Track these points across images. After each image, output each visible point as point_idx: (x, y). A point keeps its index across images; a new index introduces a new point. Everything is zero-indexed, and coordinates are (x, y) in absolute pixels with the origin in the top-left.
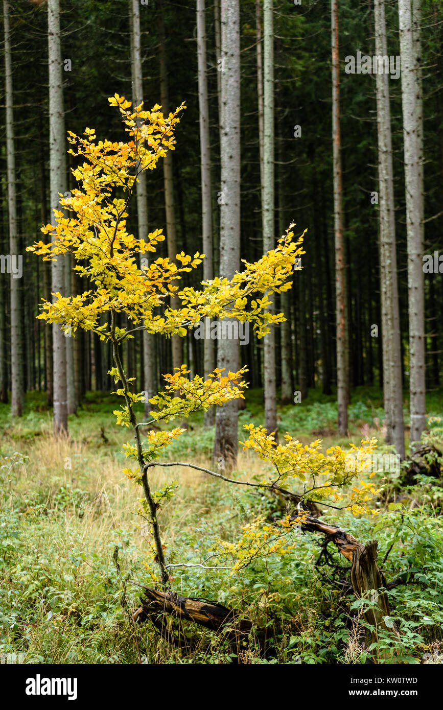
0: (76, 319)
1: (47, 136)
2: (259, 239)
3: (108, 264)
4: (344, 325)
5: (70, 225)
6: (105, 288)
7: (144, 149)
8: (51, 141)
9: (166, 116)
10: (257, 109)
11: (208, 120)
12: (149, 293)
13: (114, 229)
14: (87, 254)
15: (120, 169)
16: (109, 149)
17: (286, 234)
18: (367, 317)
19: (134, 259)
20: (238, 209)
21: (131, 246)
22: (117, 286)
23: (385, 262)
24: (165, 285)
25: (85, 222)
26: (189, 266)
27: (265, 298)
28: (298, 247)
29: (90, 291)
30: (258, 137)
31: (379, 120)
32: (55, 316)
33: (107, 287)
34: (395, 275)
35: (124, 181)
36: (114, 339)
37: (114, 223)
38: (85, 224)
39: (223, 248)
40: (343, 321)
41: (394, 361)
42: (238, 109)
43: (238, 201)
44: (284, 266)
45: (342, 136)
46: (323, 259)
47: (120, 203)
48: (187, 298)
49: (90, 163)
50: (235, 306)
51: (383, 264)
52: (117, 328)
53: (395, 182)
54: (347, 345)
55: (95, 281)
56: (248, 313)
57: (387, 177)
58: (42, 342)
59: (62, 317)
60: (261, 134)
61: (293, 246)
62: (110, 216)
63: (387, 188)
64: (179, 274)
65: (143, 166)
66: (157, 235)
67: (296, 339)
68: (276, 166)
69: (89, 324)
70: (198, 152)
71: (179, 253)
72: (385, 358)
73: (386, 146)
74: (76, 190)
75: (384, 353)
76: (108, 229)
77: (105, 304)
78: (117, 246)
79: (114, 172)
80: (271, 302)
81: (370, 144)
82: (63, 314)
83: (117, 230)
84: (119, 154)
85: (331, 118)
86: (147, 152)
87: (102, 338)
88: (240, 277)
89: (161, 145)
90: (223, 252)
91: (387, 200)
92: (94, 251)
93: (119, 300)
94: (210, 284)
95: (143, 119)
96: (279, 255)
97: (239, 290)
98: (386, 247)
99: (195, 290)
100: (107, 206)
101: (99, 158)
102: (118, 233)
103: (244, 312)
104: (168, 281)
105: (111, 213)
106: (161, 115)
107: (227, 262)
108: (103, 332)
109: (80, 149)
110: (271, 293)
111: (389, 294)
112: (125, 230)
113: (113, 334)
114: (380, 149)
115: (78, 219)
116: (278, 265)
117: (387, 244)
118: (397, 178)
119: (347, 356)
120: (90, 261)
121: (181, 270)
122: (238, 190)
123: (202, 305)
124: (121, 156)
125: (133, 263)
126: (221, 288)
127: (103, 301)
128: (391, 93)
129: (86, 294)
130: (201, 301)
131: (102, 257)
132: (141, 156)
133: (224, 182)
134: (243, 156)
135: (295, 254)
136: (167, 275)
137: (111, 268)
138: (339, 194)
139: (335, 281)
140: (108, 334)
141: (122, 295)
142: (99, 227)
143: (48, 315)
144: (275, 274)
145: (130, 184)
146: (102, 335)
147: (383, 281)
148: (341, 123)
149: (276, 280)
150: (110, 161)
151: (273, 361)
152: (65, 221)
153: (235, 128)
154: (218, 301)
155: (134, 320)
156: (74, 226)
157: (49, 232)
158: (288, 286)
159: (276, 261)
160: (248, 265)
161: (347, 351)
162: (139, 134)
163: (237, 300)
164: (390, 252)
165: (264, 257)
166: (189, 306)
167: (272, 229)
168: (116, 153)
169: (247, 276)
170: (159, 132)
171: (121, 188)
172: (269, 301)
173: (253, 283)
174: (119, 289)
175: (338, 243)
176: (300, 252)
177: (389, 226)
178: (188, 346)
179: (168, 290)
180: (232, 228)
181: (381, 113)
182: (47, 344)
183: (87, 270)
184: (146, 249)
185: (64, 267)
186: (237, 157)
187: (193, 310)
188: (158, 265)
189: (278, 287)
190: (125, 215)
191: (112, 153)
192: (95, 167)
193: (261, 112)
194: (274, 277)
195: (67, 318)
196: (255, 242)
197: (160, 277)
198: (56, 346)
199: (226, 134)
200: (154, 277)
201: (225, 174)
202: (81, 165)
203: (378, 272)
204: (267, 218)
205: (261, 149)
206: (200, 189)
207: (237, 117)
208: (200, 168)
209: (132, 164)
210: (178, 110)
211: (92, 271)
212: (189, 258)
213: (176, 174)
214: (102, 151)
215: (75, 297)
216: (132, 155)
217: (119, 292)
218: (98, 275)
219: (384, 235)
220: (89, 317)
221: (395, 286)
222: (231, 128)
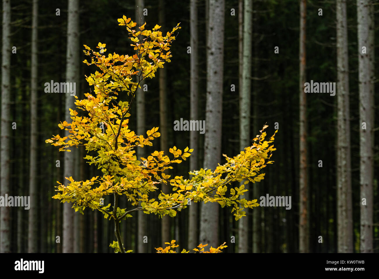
0: (85, 200)
1: (65, 52)
2: (236, 141)
3: (113, 155)
4: (306, 215)
5: (83, 121)
6: (110, 174)
7: (145, 61)
8: (68, 55)
9: (164, 35)
10: (237, 34)
11: (197, 42)
12: (146, 180)
13: (119, 126)
14: (96, 146)
15: (125, 77)
16: (117, 61)
17: (260, 134)
18: (325, 209)
19: (134, 152)
20: (220, 116)
21: (132, 140)
22: (120, 174)
23: (341, 162)
24: (159, 174)
25: (95, 119)
26: (180, 158)
27: (242, 186)
28: (270, 145)
29: (97, 177)
30: (237, 57)
31: (339, 45)
32: (68, 197)
33: (112, 174)
34: (349, 174)
35: (128, 87)
36: (116, 217)
37: (119, 122)
38: (95, 122)
39: (207, 148)
40: (305, 212)
41: (347, 246)
42: (222, 34)
43: (220, 109)
44: (259, 160)
45: (308, 59)
46: (289, 160)
47: (124, 105)
48: (177, 185)
49: (101, 72)
50: (217, 193)
51: (339, 164)
52: (118, 209)
53: (350, 97)
54: (308, 232)
55: (101, 168)
56: (228, 199)
57: (344, 93)
58: (54, 223)
59: (73, 198)
60: (240, 55)
61: (266, 144)
62: (116, 116)
63: (344, 101)
64: (171, 165)
65: (144, 75)
66: (154, 132)
67: (266, 226)
68: (252, 81)
69: (96, 204)
70: (188, 68)
71: (172, 148)
72: (340, 243)
73: (343, 67)
74: (88, 94)
75: (339, 239)
76: (113, 126)
77: (109, 188)
78: (120, 140)
79: (121, 79)
80: (247, 190)
81: (330, 65)
82: (74, 195)
83: (121, 126)
84: (125, 64)
85: (298, 44)
86: (148, 63)
87: (106, 216)
88: (220, 168)
89: (159, 58)
90: (207, 151)
91: (344, 111)
92: (102, 144)
93: (121, 185)
94: (196, 174)
95: (145, 37)
96: (254, 151)
97: (220, 180)
98: (343, 150)
99: (184, 179)
100: (113, 108)
101: (108, 67)
102: (121, 130)
103: (224, 198)
104: (162, 170)
105: (116, 114)
106: (160, 33)
107: (210, 159)
108: (107, 212)
109: (93, 59)
110: (247, 182)
111: (344, 189)
112: (127, 127)
113: (115, 213)
114: (338, 69)
115: (89, 117)
116: (253, 159)
117: (344, 148)
118: (353, 94)
119: (308, 241)
120: (98, 152)
121: (173, 162)
122: (221, 100)
123: (189, 191)
124: (127, 66)
125: (134, 155)
126: (205, 178)
127: (108, 185)
128: (348, 24)
129: (94, 179)
130: (189, 188)
131: (108, 149)
132: (143, 67)
133: (210, 93)
134: (225, 73)
135: (267, 151)
136: (161, 165)
137: (115, 158)
138: (304, 106)
139: (299, 177)
140: (111, 213)
141: (124, 180)
142: (106, 124)
143: (62, 195)
144: (250, 167)
145: (133, 90)
146: (106, 214)
147: (339, 178)
148: (307, 48)
149: (251, 172)
150: (117, 70)
151: (246, 243)
152: (79, 119)
153: (220, 49)
154: (203, 188)
155: (132, 202)
156: (86, 123)
157: (65, 127)
158: (261, 177)
159: (252, 156)
160: (228, 159)
161: (308, 237)
162: (142, 48)
163: (219, 188)
164: (346, 154)
165: (242, 152)
166: (179, 191)
167: (248, 133)
168: (123, 63)
169: (227, 168)
170: (158, 48)
171: (126, 92)
172: (245, 189)
173: (232, 174)
174: (121, 176)
175: (302, 147)
176: (272, 149)
177: (345, 133)
178: (175, 230)
179: (161, 177)
180: (215, 131)
181: (340, 40)
182: (59, 224)
183: (96, 159)
184: (144, 143)
185: (74, 160)
186: (221, 73)
187: (182, 196)
188: (154, 157)
189: (252, 178)
190: (128, 115)
191: (119, 64)
192: (105, 75)
193: (241, 37)
194: (249, 170)
195: (77, 198)
196: (233, 144)
197: (155, 166)
198: (66, 224)
199: (212, 54)
200: (150, 166)
201: (211, 86)
202: (94, 73)
203: (335, 171)
204: (244, 124)
205: (240, 67)
206: (189, 99)
207: (222, 40)
208: (189, 82)
209: (135, 73)
210: (174, 29)
211: (99, 160)
212: (180, 152)
213: (169, 86)
214: (111, 62)
215: (85, 181)
216: (135, 65)
217: (121, 178)
218: (104, 164)
219: (341, 141)
220: (95, 198)
221: (349, 182)
222: (216, 49)
